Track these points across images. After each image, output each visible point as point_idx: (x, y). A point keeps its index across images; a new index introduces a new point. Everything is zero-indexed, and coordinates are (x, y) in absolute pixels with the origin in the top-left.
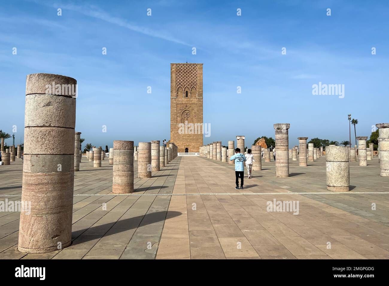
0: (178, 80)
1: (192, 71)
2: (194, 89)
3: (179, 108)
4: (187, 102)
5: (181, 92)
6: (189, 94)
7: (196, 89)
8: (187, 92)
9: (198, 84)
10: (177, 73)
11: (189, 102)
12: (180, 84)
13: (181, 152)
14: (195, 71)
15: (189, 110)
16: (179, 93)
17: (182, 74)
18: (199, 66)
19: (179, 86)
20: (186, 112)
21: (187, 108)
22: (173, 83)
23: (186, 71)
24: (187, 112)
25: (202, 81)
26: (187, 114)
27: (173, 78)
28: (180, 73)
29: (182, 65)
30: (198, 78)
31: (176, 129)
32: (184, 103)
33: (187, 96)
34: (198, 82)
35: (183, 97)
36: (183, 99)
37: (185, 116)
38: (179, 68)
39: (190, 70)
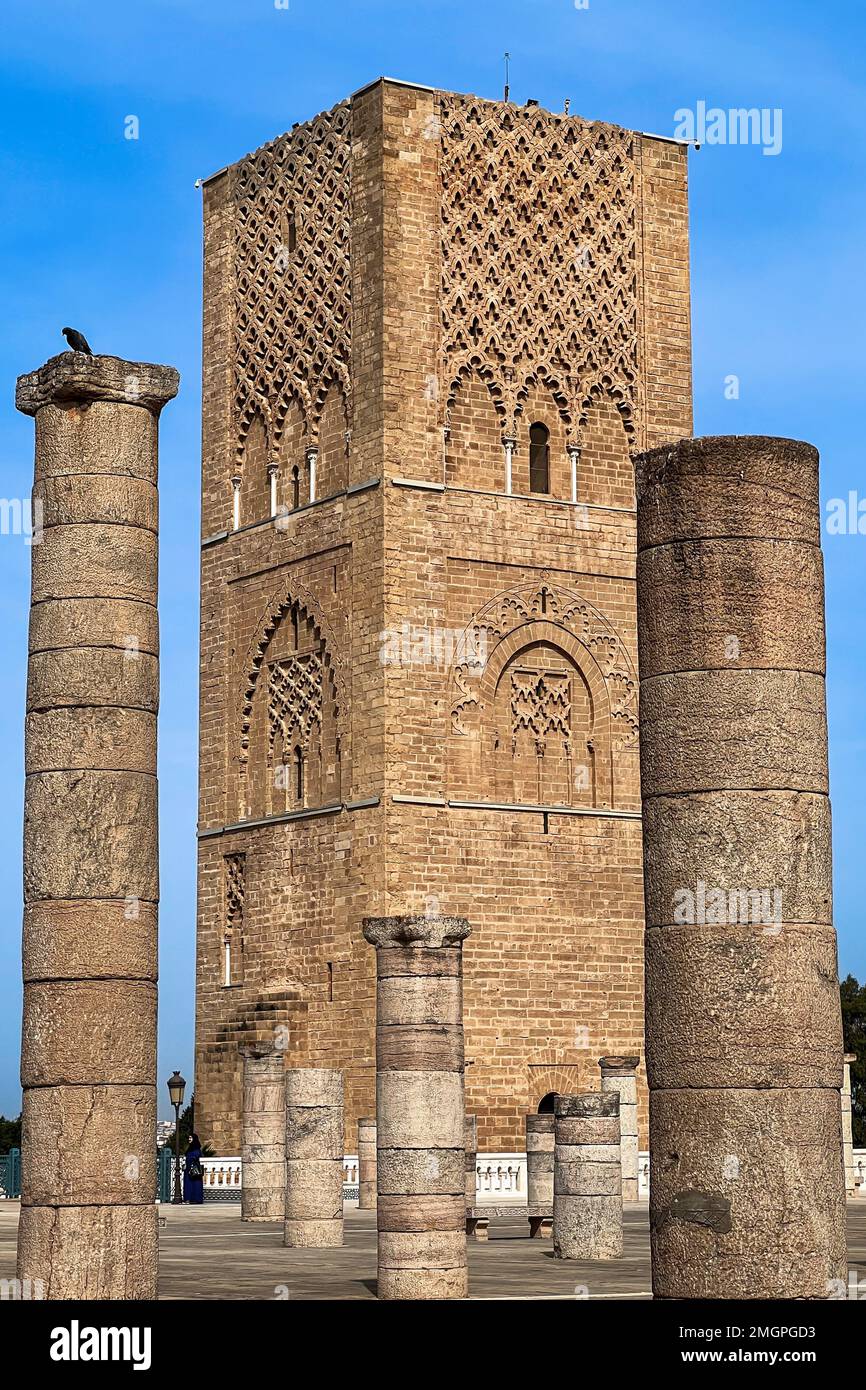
0: (460, 290)
1: (589, 210)
2: (612, 405)
3: (470, 608)
4: (545, 554)
5: (482, 426)
6: (563, 464)
7: (626, 411)
8: (539, 431)
9: (653, 363)
10: (445, 199)
11: (571, 554)
12: (475, 330)
13: (497, 1140)
14: (618, 215)
15: (563, 640)
16: (469, 436)
17: (493, 225)
18: (651, 159)
19: (461, 357)
20: (530, 661)
21: (550, 615)
22: (408, 315)
23: (528, 195)
24: (544, 660)
25: (687, 336)
26: (540, 688)
27: (404, 247)
28: (479, 210)
29: (492, 124)
30: (653, 296)
31: (442, 856)
32: (516, 554)
33: (539, 478)
34: (649, 339)
35: (499, 484)
36: (511, 509)
37: (526, 711)
38: (460, 148)
39: (574, 190)
